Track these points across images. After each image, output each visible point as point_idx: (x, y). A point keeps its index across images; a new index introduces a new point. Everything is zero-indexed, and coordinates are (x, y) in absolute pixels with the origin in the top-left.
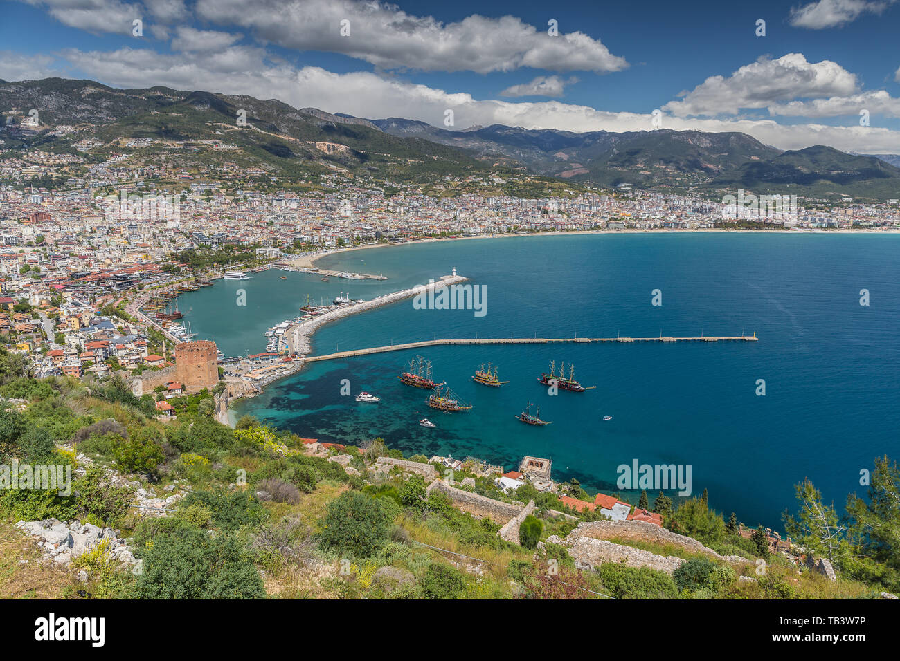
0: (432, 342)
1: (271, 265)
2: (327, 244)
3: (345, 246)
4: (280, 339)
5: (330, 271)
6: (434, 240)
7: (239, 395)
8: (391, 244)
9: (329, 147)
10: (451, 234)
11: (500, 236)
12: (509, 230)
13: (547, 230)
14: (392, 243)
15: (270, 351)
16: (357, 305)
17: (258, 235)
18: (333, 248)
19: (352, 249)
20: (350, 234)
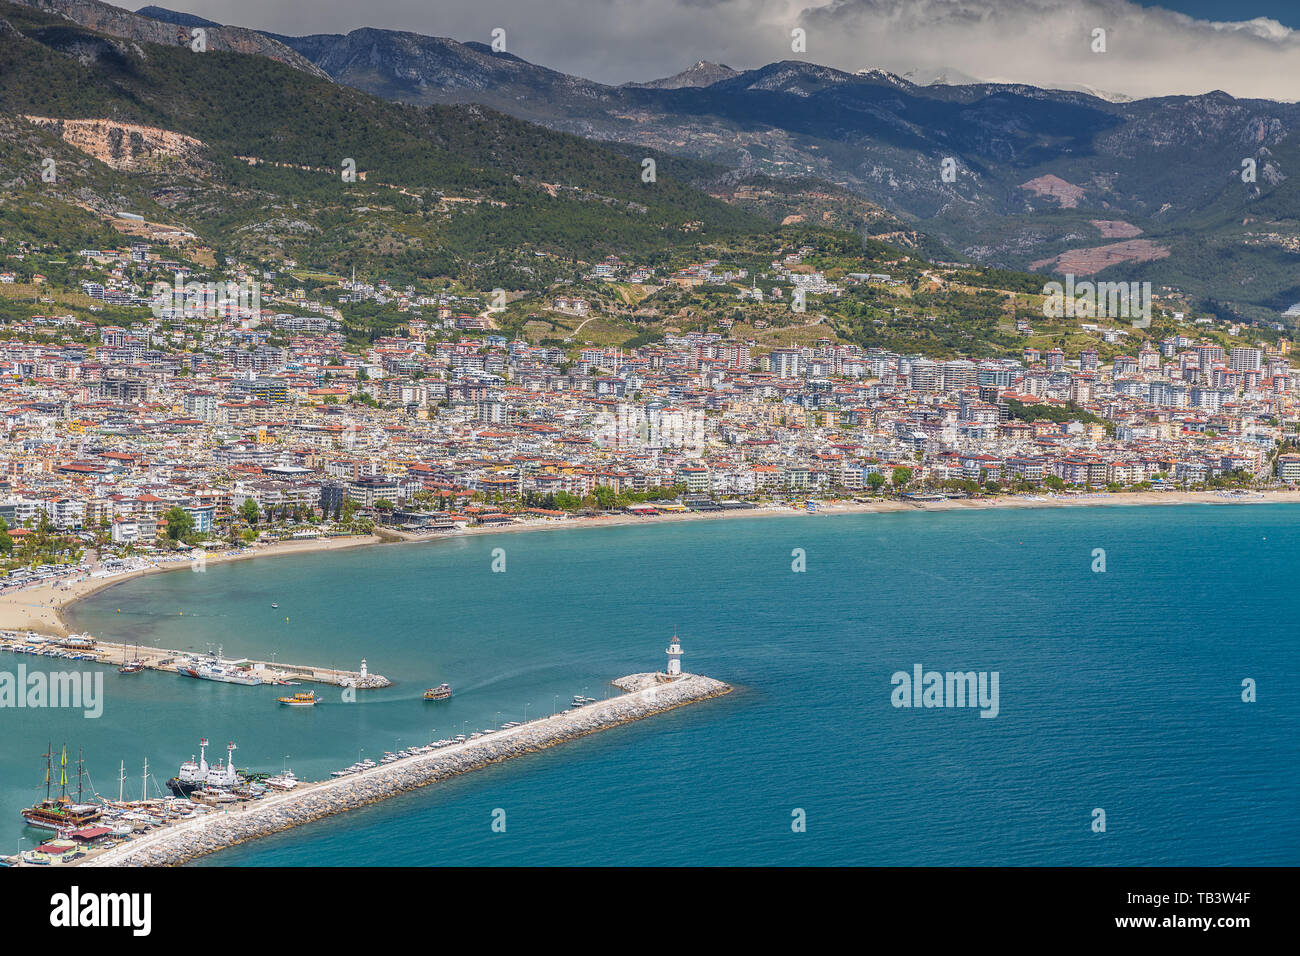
2: (118, 533)
3: (194, 543)
5: (143, 650)
6: (563, 521)
8: (385, 538)
9: (116, 138)
10: (640, 500)
11: (841, 507)
12: (875, 485)
13: (1030, 487)
14: (392, 531)
18: (147, 553)
19: (225, 556)
20: (215, 493)
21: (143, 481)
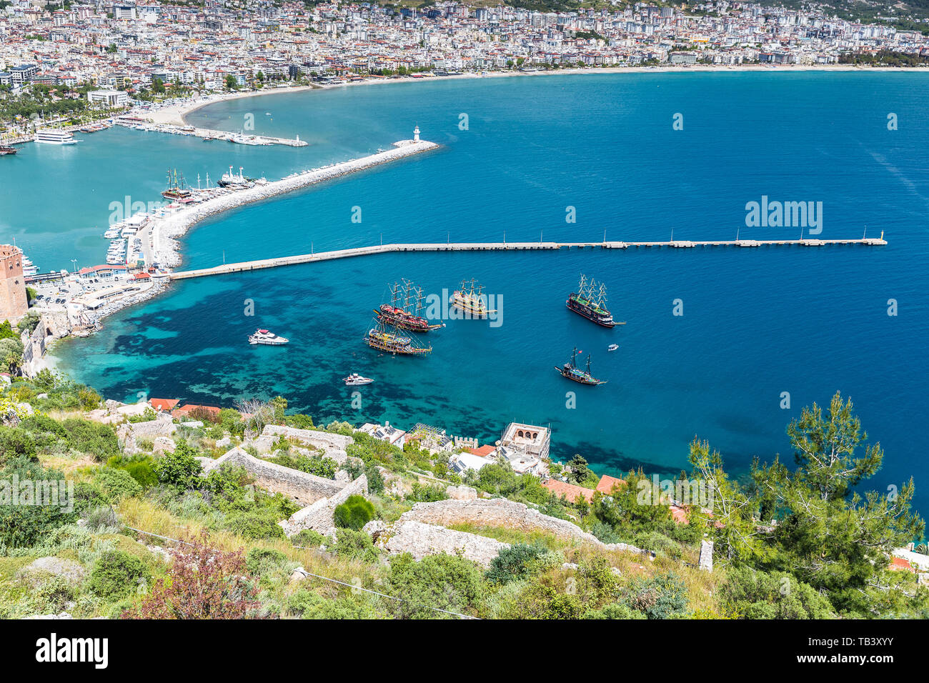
0: (378, 247)
1: (115, 120)
2: (207, 84)
3: (237, 89)
4: (131, 242)
5: (213, 132)
6: (385, 80)
7: (64, 333)
8: (314, 87)
10: (416, 71)
11: (496, 74)
12: (510, 65)
13: (571, 66)
14: (317, 84)
15: (114, 262)
16: (258, 188)
17: (91, 69)
18: (219, 93)
19: (251, 94)
20: (246, 69)
21: (217, 64)
